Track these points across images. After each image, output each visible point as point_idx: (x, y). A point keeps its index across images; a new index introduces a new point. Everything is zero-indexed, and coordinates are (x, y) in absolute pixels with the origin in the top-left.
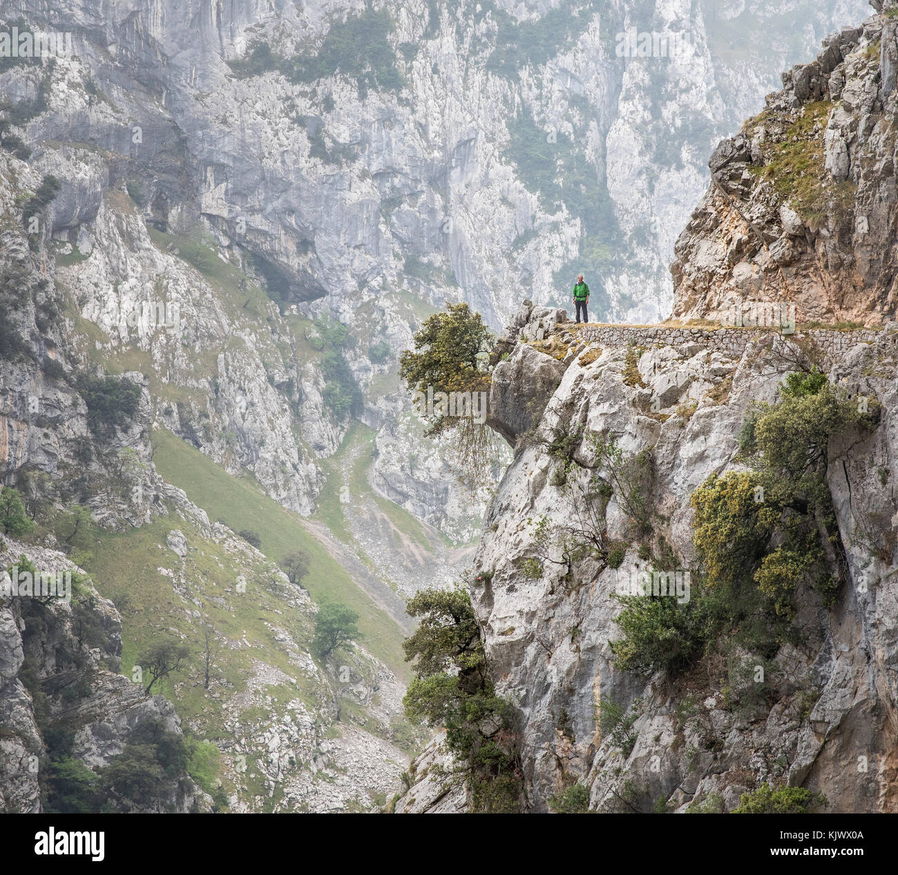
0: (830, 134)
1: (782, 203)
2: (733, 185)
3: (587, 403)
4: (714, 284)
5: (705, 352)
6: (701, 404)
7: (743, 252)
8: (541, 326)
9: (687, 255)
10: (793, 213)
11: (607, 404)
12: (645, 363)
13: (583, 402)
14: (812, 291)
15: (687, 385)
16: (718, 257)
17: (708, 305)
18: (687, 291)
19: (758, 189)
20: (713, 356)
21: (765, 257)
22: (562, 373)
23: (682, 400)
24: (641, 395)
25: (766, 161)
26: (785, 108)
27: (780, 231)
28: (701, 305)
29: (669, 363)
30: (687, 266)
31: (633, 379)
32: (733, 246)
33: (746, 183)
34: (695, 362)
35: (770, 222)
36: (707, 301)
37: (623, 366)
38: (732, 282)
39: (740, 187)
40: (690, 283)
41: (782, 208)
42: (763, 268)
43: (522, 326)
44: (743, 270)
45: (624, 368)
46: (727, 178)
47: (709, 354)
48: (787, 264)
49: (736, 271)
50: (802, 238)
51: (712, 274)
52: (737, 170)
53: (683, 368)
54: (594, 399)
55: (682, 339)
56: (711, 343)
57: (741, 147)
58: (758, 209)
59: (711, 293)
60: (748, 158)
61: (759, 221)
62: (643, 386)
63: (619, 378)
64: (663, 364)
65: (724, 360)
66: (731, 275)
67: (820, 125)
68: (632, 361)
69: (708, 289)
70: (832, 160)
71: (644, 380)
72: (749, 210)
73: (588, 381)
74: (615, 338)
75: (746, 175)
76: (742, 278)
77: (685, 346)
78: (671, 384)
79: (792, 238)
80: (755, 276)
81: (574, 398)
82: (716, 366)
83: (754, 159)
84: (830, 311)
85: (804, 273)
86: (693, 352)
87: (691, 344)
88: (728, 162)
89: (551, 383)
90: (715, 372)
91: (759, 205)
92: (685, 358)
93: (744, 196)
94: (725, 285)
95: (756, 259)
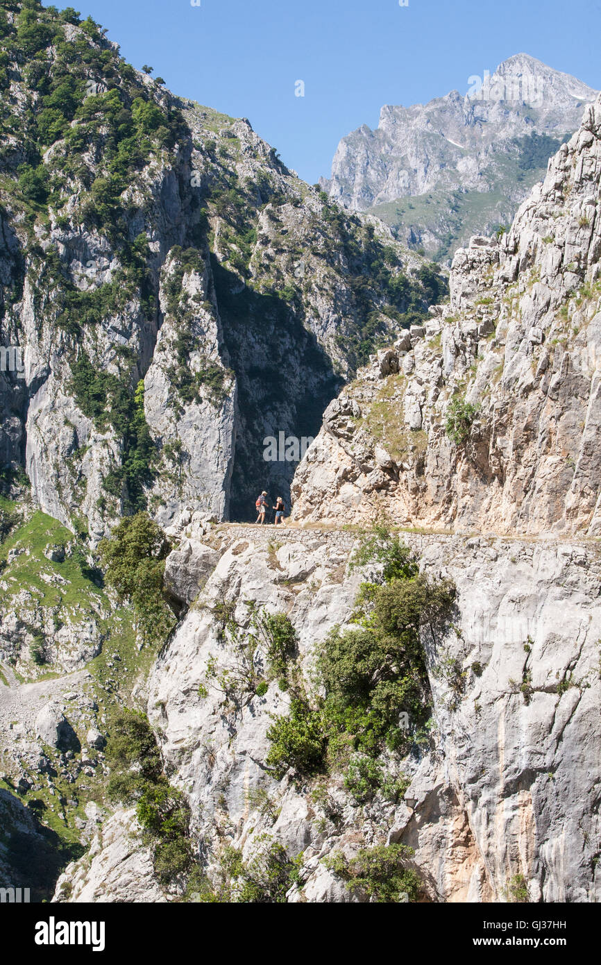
0: (408, 399)
1: (375, 444)
2: (341, 431)
3: (240, 581)
4: (326, 499)
5: (324, 547)
6: (323, 583)
7: (348, 477)
8: (201, 526)
9: (305, 479)
10: (384, 451)
11: (256, 581)
12: (281, 555)
13: (237, 580)
14: (396, 506)
15: (313, 569)
16: (329, 481)
17: (321, 514)
18: (304, 503)
19: (359, 434)
20: (331, 550)
21: (364, 481)
22: (218, 559)
23: (309, 579)
24: (280, 576)
25: (363, 415)
26: (373, 380)
27: (375, 464)
28: (315, 513)
29: (299, 555)
30: (305, 485)
31: (275, 565)
32: (340, 473)
33: (351, 430)
34: (318, 555)
35: (369, 458)
36: (320, 511)
37: (267, 555)
38: (339, 498)
39: (346, 433)
40: (308, 498)
41: (376, 448)
42: (362, 489)
43: (186, 525)
44: (347, 488)
45: (267, 557)
46: (336, 426)
47: (327, 549)
48: (379, 488)
49: (342, 489)
50: (392, 470)
51: (324, 493)
52: (344, 421)
53: (310, 557)
54: (245, 578)
55: (308, 538)
56: (329, 541)
57: (346, 406)
58: (359, 449)
59: (323, 505)
60: (350, 413)
61: (360, 456)
62: (282, 570)
63: (265, 564)
64: (295, 554)
65: (339, 552)
66: (338, 493)
67: (399, 392)
68: (272, 550)
69: (321, 503)
70: (411, 418)
71: (282, 565)
72: (352, 448)
73: (241, 565)
74: (258, 535)
75: (350, 424)
76: (347, 495)
77: (311, 542)
78: (302, 569)
79: (384, 469)
80: (356, 495)
81: (229, 578)
82: (333, 556)
83: (355, 414)
84: (409, 520)
85: (391, 493)
86: (316, 546)
87: (315, 541)
88: (337, 416)
89: (210, 565)
90: (332, 561)
91: (360, 446)
92: (310, 550)
93: (349, 439)
94: (334, 500)
95: (357, 482)
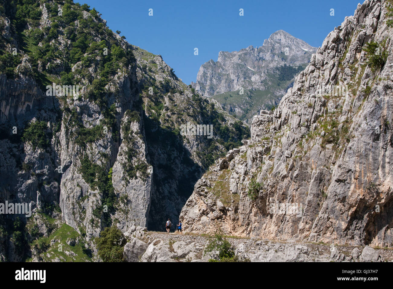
0: (232, 180)
1: (217, 200)
2: (202, 193)
3: (156, 257)
4: (195, 222)
5: (194, 243)
6: (193, 259)
7: (204, 213)
8: (140, 232)
9: (186, 213)
10: (221, 202)
11: (163, 257)
12: (175, 246)
13: (155, 256)
14: (225, 226)
15: (188, 253)
16: (196, 215)
17: (192, 229)
18: (185, 224)
19: (210, 195)
20: (196, 244)
21: (211, 215)
22: (147, 247)
23: (187, 257)
24: (174, 255)
25: (212, 186)
26: (216, 171)
27: (216, 208)
28: (190, 228)
29: (183, 246)
30: (186, 216)
31: (172, 250)
32: (201, 211)
33: (206, 193)
34: (191, 246)
35: (214, 205)
36: (192, 227)
37: (169, 246)
38: (200, 222)
39: (204, 194)
40: (187, 221)
41: (217, 201)
42: (211, 219)
43: (133, 232)
44: (204, 218)
45: (169, 247)
46: (200, 191)
47: (195, 244)
48: (218, 218)
49: (202, 218)
50: (224, 211)
51: (194, 220)
52: (203, 189)
53: (187, 247)
54: (159, 256)
55: (187, 239)
56: (196, 241)
57: (204, 182)
58: (210, 201)
59: (193, 225)
60: (206, 185)
61: (210, 204)
62: (175, 252)
63: (167, 250)
64: (181, 246)
65: (200, 246)
66: (200, 220)
67: (228, 177)
68: (171, 244)
69: (192, 224)
70: (232, 188)
71: (175, 251)
72: (207, 201)
73: (157, 250)
74: (165, 237)
75: (206, 190)
76: (204, 221)
77: (188, 241)
78: (183, 252)
79: (220, 210)
80: (208, 221)
81: (152, 255)
82: (197, 247)
83: (208, 186)
84: (231, 233)
85: (223, 221)
86: (190, 243)
87: (190, 240)
88: (200, 186)
89: (143, 250)
90: (197, 249)
91: (210, 200)
92: (187, 245)
93: (205, 197)
94: (198, 223)
95: (209, 215)
